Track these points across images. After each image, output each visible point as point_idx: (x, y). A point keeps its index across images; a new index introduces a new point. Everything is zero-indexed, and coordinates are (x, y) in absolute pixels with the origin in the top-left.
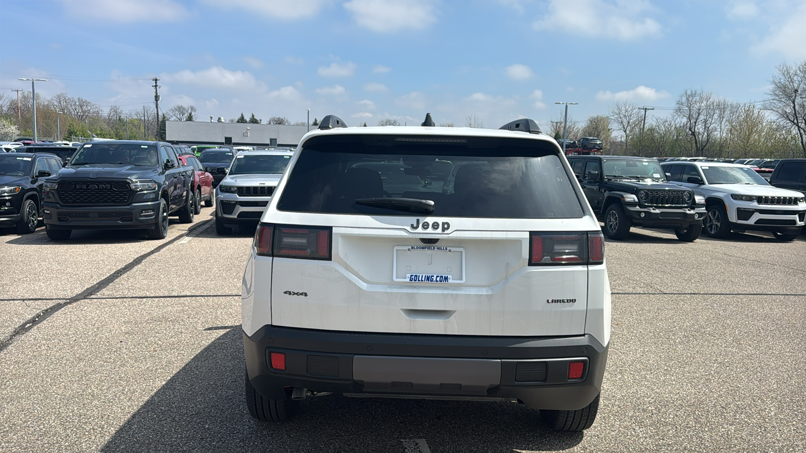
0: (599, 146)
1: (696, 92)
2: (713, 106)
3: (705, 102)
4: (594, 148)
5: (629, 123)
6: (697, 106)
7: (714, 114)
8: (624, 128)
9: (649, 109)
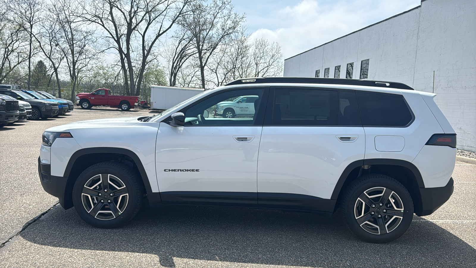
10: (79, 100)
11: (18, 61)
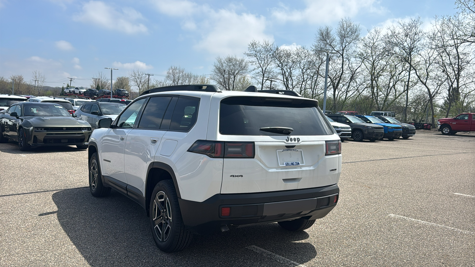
0: (127, 95)
1: (176, 68)
2: (186, 76)
3: (181, 73)
4: (124, 95)
5: (140, 82)
6: (177, 75)
7: (186, 80)
8: (138, 85)
9: (151, 75)
10: (440, 126)
11: (404, 90)
